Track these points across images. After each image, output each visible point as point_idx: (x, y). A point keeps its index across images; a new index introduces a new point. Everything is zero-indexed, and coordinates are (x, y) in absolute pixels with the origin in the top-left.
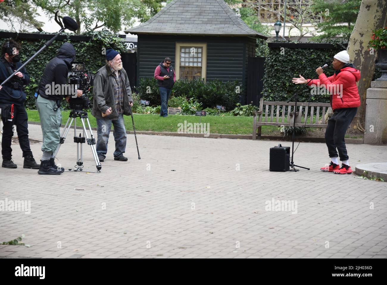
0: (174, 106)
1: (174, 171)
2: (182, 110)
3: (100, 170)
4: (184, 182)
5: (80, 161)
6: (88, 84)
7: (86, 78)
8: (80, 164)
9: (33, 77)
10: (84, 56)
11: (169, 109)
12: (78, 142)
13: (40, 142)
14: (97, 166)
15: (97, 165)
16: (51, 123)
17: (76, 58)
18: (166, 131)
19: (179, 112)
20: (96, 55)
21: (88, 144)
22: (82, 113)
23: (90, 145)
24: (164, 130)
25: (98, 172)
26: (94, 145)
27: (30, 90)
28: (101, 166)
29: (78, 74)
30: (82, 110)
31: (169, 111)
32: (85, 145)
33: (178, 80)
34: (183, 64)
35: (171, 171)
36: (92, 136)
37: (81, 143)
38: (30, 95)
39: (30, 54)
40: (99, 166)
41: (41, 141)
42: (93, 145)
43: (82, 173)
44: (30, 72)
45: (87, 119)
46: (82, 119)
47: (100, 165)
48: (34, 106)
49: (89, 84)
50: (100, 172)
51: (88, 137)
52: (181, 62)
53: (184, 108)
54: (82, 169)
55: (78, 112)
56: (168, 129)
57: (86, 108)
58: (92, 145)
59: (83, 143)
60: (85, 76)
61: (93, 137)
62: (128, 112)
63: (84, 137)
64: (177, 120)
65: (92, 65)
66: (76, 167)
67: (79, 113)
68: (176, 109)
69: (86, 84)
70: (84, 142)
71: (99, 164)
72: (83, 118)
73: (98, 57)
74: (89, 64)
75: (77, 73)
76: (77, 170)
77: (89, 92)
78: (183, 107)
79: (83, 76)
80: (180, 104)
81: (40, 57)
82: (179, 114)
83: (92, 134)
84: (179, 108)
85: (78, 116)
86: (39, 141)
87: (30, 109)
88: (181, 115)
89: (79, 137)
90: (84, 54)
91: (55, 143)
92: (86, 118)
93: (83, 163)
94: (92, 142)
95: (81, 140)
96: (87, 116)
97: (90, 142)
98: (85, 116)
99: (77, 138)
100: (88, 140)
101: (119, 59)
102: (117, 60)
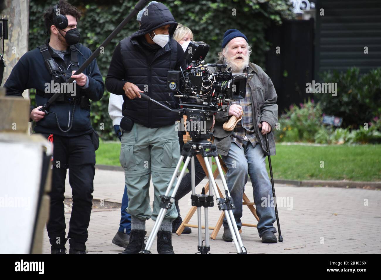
5: (204, 245)
8: (204, 250)
10: (208, 30)
12: (199, 206)
15: (239, 251)
21: (220, 209)
22: (205, 147)
23: (224, 210)
28: (246, 253)
36: (226, 192)
37: (206, 206)
39: (102, 29)
42: (228, 210)
45: (217, 158)
46: (206, 158)
55: (198, 146)
58: (226, 211)
59: (209, 208)
63: (211, 195)
70: (212, 205)
71: (243, 249)
72: (209, 156)
89: (201, 195)
90: (207, 27)
92: (214, 157)
93: (210, 248)
94: (227, 204)
95: (206, 200)
96: (216, 151)
97: (223, 204)
98: (212, 153)
99: (197, 196)
100: (218, 200)
101: (236, 47)
102: (234, 48)
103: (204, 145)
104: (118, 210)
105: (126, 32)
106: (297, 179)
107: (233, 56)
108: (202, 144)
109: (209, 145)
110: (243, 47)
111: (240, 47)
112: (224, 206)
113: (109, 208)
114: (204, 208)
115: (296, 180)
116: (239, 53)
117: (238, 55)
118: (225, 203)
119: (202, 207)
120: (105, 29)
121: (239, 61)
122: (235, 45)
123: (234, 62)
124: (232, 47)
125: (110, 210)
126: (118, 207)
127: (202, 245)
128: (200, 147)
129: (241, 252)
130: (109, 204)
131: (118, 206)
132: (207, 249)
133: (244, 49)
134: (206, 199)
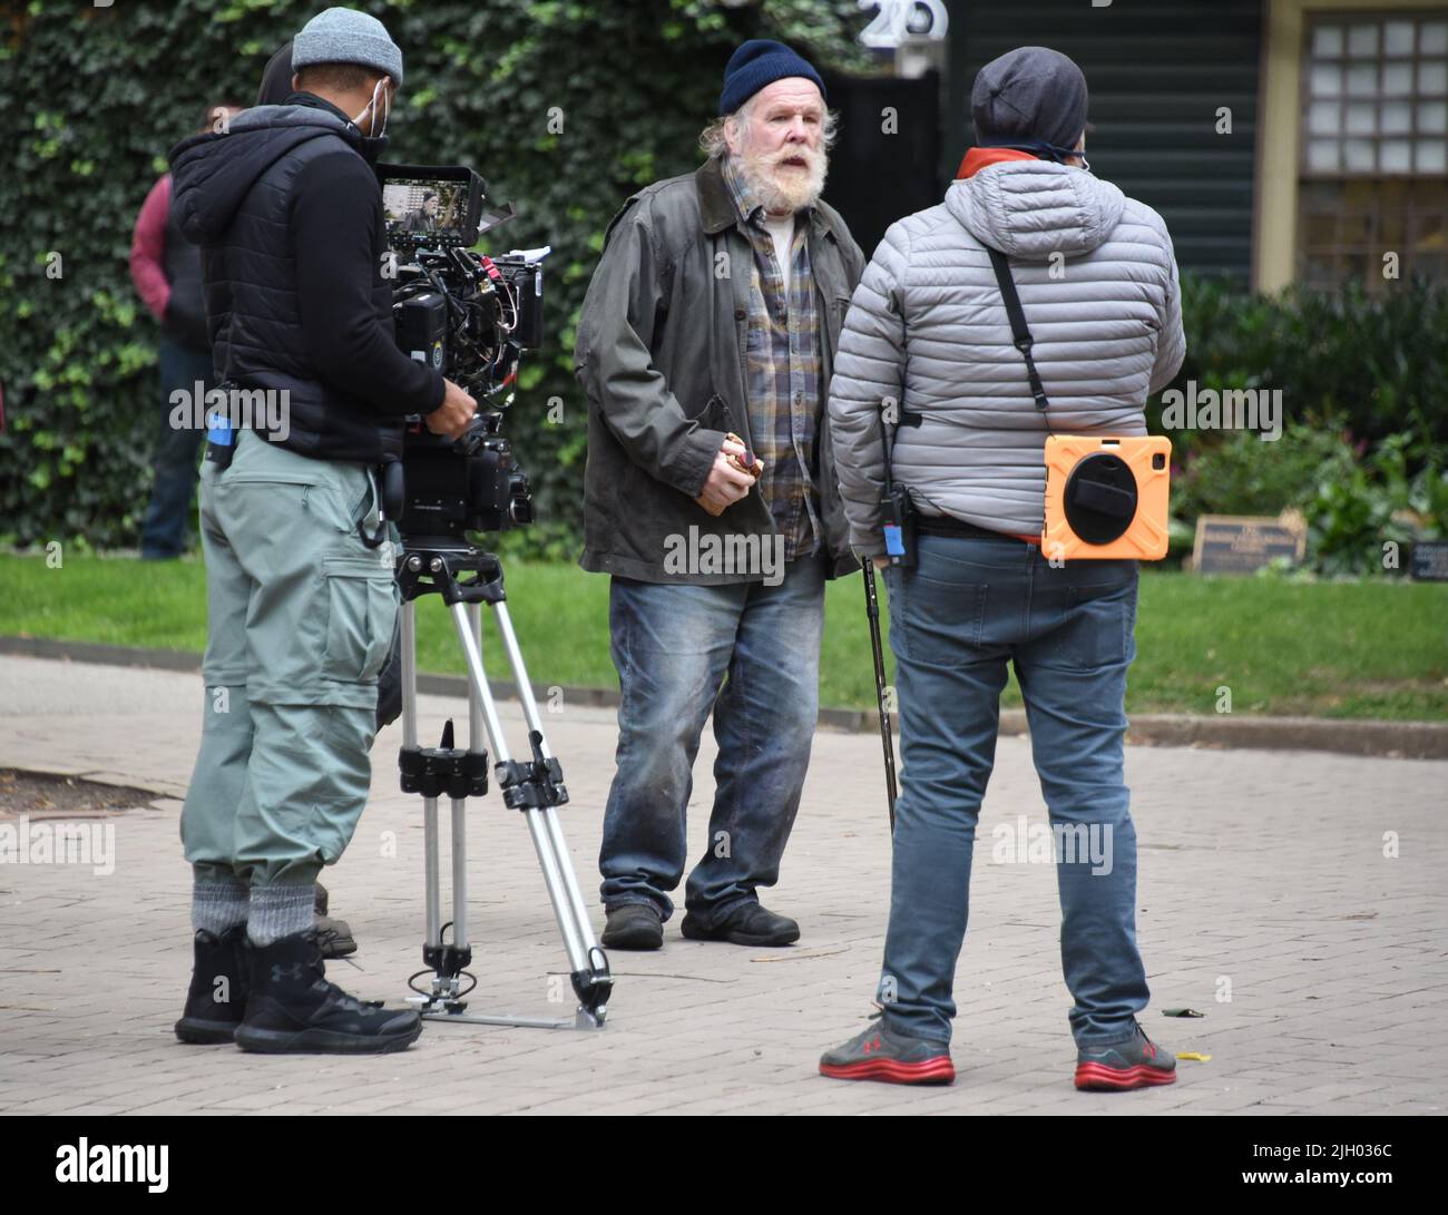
0: (1247, 505)
1: (1184, 1014)
2: (1317, 540)
3: (601, 1009)
4: (1259, 1103)
5: (448, 940)
6: (507, 337)
7: (488, 288)
8: (448, 960)
9: (117, 295)
10: (521, 109)
11: (1210, 528)
12: (431, 792)
13: (154, 803)
14: (576, 977)
15: (581, 966)
16: (332, 636)
17: (459, 135)
18: (1165, 703)
19: (1290, 550)
20: (615, 99)
21: (510, 804)
22: (458, 565)
23: (525, 808)
24: (1147, 700)
25: (582, 1025)
26: (552, 812)
27: (99, 390)
28: (606, 971)
29: (423, 259)
30: (462, 542)
31: (1207, 546)
32: (486, 811)
33: (1285, 293)
34: (1324, 160)
35: (1168, 1014)
36: (536, 738)
37: (458, 793)
38: (96, 437)
39: (95, 100)
40: (593, 972)
41: (166, 796)
42: (542, 807)
43: (463, 1030)
44: (95, 246)
45: (501, 606)
46: (460, 608)
47: (599, 964)
48: (128, 522)
49: (515, 335)
50: (600, 1022)
51: (505, 744)
52: (1306, 139)
53: (1329, 521)
54: (462, 999)
55: (427, 558)
56: (1181, 690)
57: (496, 521)
58: (534, 812)
59: (469, 799)
60: (485, 274)
61: (544, 746)
62: (841, 545)
63: (480, 751)
64: (1256, 619)
65: (586, 188)
66: (415, 982)
67: (436, 562)
68: (1266, 530)
69: (489, 337)
70: (481, 790)
71: (596, 956)
72: (472, 600)
73: (632, 117)
74: (559, 176)
75: (421, 251)
76: (426, 1005)
77: (511, 398)
78: (1323, 511)
79: (470, 275)
80: (1296, 488)
81: (173, 129)
82: (1291, 570)
83: (538, 727)
84: (1292, 520)
85: (426, 589)
86: (152, 795)
87: (95, 543)
88: (1305, 576)
89: (439, 750)
90: (516, 97)
91: (338, 793)
92: (492, 602)
93: (472, 953)
94: (537, 787)
95: (456, 770)
96: (496, 581)
97: (520, 784)
98: (485, 589)
99: (424, 754)
100: (504, 770)
101: (784, 116)
102: (774, 119)
103: (452, 559)
104: (132, 815)
105: (192, 115)
106: (848, 702)
107: (769, 152)
108: (445, 554)
109: (469, 559)
110: (809, 118)
111: (798, 119)
112: (526, 791)
113: (96, 809)
114: (450, 800)
115: (845, 708)
116: (793, 140)
117: (790, 150)
118: (530, 780)
119: (444, 798)
120: (108, 99)
121: (794, 175)
122: (781, 106)
123: (774, 175)
124: (769, 114)
125: (105, 812)
126: (133, 804)
127: (442, 941)
128: (438, 566)
129: (587, 966)
130: (98, 794)
131: (136, 801)
132: (460, 956)
133: (813, 126)
134: (457, 766)
